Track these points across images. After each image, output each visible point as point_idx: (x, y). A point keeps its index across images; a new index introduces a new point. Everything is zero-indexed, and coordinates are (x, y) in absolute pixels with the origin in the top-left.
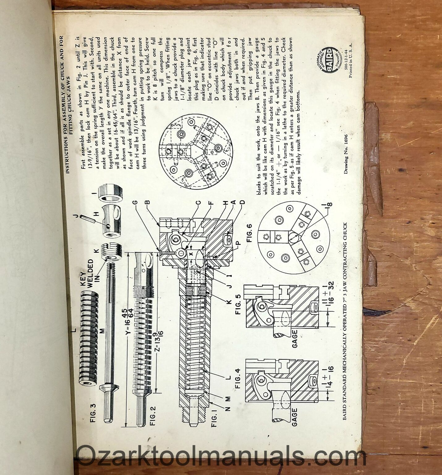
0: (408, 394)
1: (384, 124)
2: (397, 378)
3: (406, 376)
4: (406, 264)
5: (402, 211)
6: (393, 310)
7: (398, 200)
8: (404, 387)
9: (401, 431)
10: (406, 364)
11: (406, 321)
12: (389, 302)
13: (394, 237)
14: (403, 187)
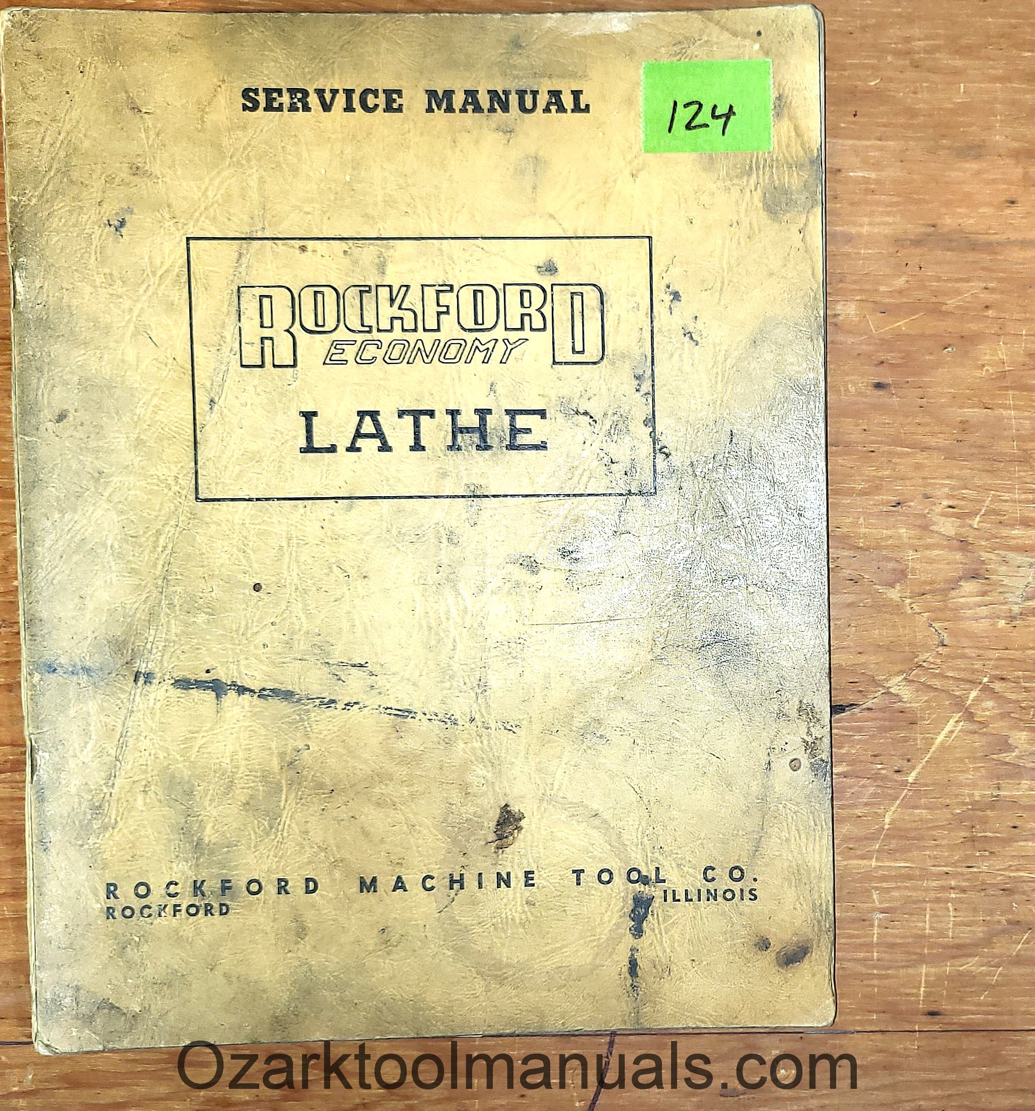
0: (896, 894)
1: (841, 281)
2: (869, 859)
3: (891, 852)
4: (891, 600)
5: (881, 478)
6: (861, 703)
7: (873, 454)
8: (884, 879)
9: (880, 977)
10: (890, 824)
11: (891, 729)
12: (853, 684)
13: (865, 536)
14: (885, 424)
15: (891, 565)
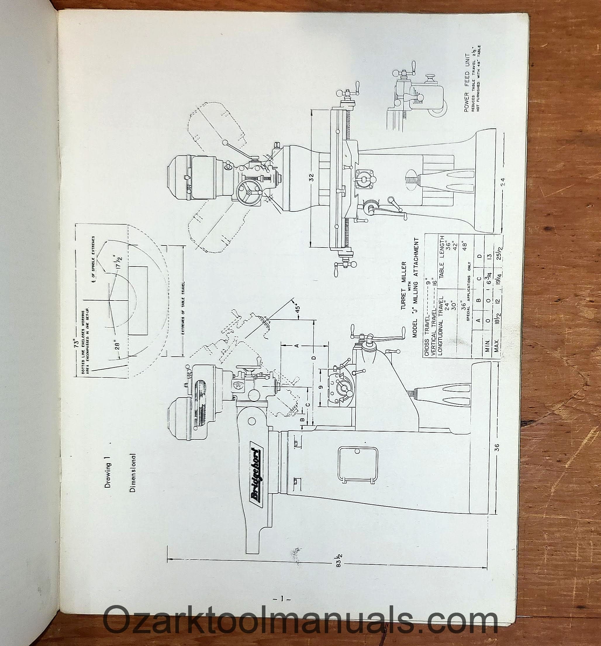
0: (558, 535)
2: (543, 513)
3: (555, 510)
4: (555, 358)
5: (549, 285)
6: (537, 420)
7: (543, 270)
8: (551, 525)
9: (548, 585)
10: (554, 493)
11: (555, 436)
12: (531, 408)
13: (539, 320)
14: (551, 252)
15: (555, 337)
